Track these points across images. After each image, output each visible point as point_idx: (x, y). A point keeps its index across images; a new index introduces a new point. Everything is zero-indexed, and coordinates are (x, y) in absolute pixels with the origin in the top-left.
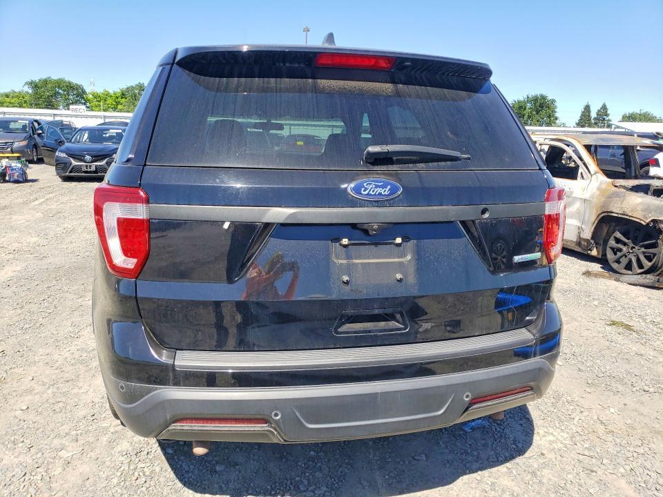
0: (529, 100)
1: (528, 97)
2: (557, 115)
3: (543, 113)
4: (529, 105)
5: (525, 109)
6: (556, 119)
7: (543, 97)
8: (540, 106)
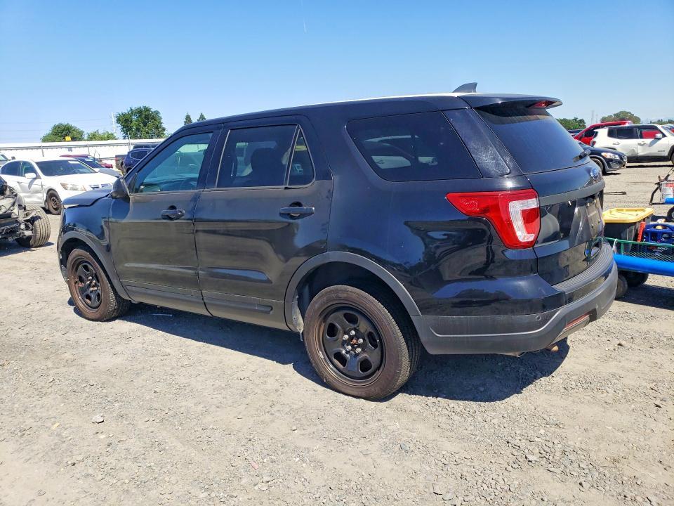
0: (132, 112)
1: (131, 110)
2: (163, 125)
3: (150, 124)
4: (134, 118)
5: (131, 122)
6: (164, 130)
7: (147, 110)
8: (145, 118)
